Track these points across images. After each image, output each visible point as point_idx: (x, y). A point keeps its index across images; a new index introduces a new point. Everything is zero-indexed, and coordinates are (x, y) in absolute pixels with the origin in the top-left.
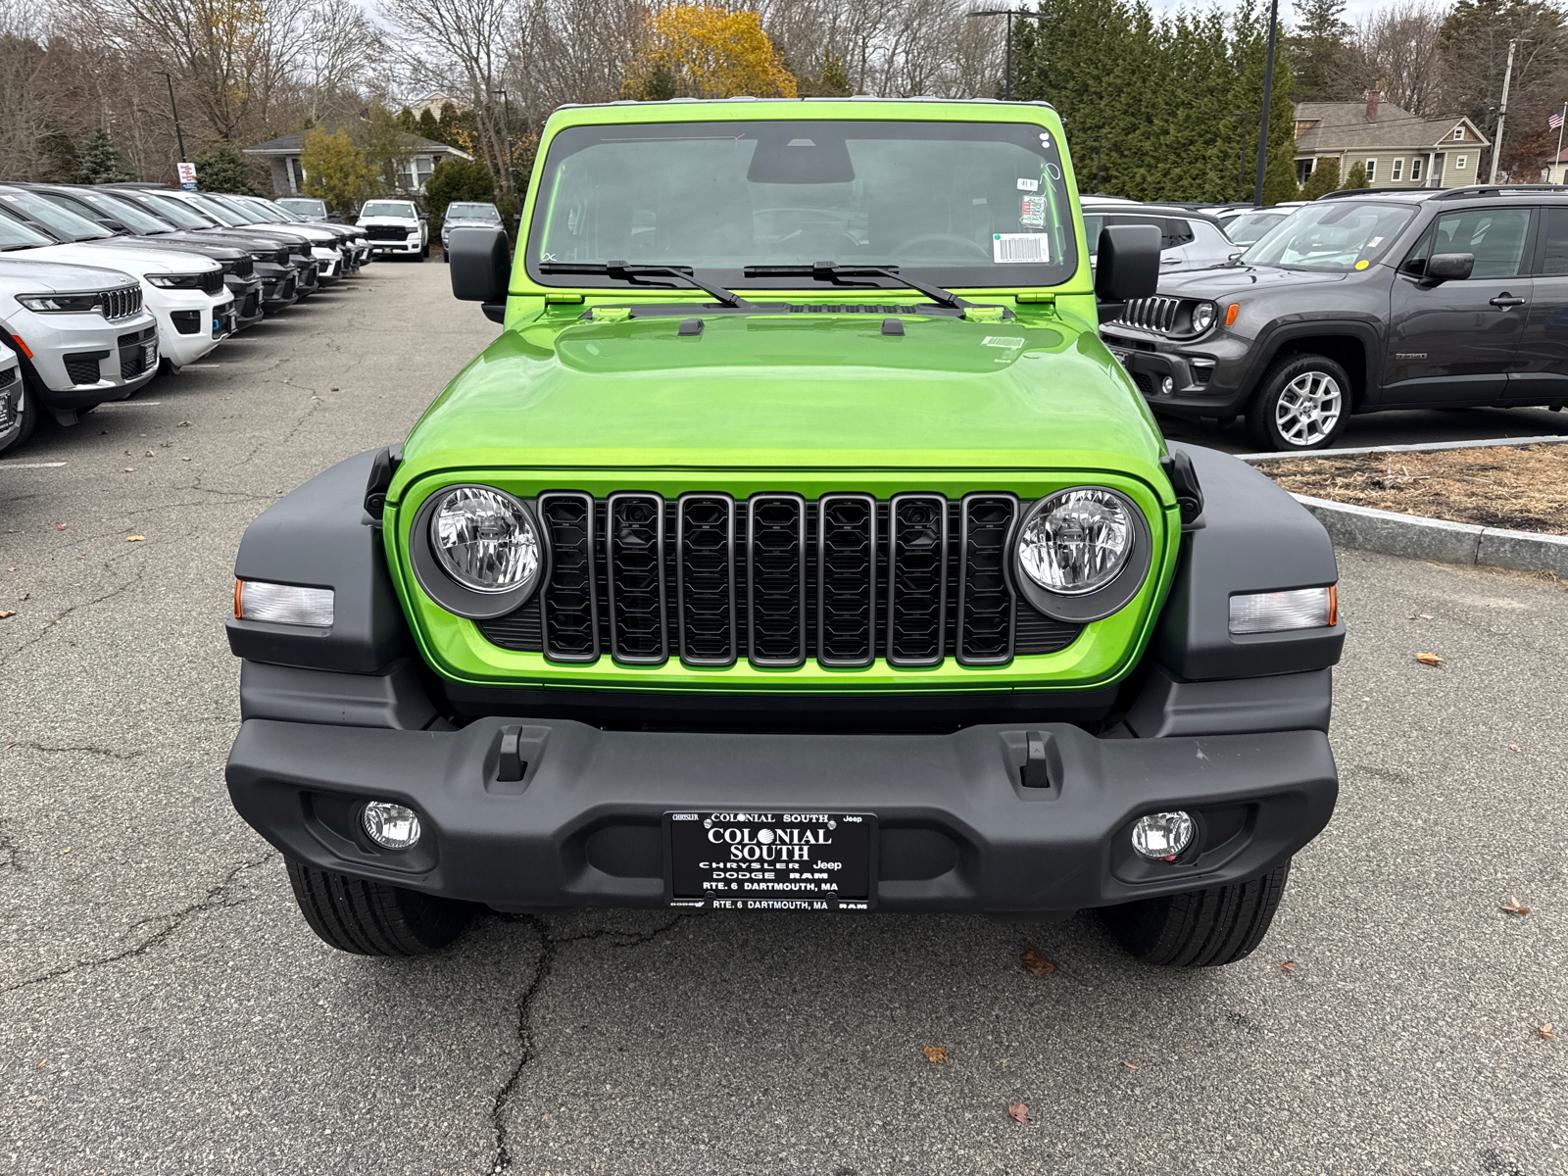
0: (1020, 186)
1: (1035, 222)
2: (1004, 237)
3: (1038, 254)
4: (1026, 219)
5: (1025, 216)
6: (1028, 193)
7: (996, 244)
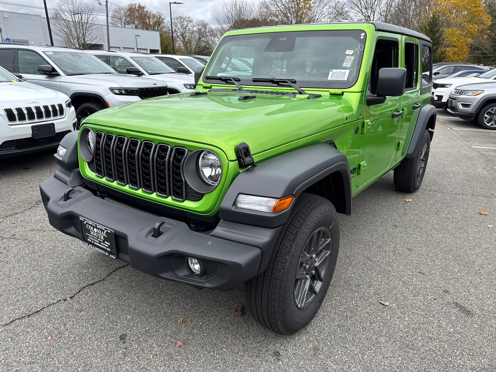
0: (346, 53)
1: (347, 66)
2: (334, 71)
3: (344, 77)
4: (344, 65)
5: (344, 64)
6: (348, 55)
7: (331, 73)
